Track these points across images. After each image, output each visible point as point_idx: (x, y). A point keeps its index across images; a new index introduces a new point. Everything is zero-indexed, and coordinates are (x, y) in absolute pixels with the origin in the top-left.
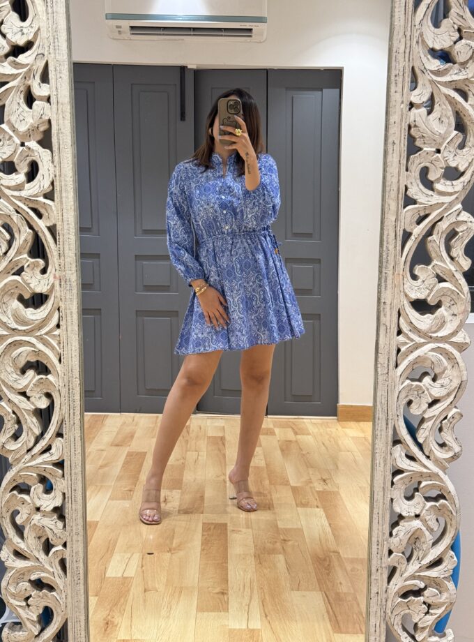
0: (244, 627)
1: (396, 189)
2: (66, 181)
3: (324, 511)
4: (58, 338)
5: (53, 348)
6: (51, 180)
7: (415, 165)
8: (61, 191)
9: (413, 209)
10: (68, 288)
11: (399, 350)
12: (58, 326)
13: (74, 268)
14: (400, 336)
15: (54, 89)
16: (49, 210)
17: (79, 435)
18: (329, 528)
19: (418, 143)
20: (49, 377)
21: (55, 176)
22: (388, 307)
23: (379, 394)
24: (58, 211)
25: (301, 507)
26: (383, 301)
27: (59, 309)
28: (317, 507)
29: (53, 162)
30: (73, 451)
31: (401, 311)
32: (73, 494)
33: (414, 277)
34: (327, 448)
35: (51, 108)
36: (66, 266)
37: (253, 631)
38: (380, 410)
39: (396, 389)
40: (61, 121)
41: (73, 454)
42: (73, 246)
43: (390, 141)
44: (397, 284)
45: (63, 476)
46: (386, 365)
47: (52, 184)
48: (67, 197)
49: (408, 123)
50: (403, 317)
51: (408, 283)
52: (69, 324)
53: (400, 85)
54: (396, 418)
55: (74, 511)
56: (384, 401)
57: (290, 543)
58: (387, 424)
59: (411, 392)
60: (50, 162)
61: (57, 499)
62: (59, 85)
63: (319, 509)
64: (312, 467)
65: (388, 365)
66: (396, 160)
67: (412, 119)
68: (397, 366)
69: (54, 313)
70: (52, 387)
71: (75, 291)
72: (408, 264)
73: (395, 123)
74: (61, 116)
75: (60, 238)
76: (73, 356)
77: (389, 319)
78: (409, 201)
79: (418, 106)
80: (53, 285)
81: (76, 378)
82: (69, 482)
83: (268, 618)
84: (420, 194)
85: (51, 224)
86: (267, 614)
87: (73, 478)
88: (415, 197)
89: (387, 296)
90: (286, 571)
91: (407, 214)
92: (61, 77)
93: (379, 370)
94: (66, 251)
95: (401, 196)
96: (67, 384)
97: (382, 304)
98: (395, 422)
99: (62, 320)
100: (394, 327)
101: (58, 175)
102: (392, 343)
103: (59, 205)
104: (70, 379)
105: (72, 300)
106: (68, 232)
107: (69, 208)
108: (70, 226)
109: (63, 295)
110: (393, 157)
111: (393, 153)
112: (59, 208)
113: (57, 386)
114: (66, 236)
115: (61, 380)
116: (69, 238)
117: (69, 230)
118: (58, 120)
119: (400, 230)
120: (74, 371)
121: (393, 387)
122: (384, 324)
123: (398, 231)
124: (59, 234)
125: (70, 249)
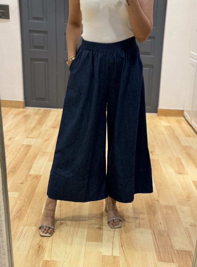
0: (110, 254)
34: (152, 132)
37: (115, 257)
83: (123, 248)
86: (123, 244)
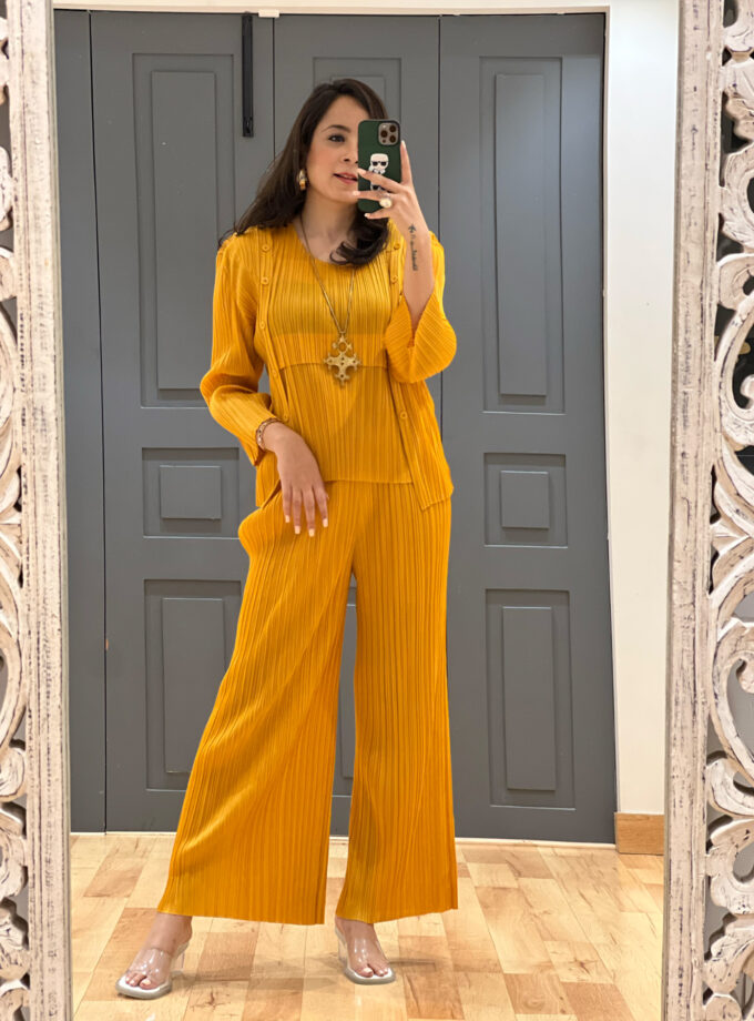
1: (700, 221)
2: (36, 208)
4: (17, 532)
5: (7, 553)
6: (7, 206)
7: (739, 172)
8: (26, 229)
9: (736, 261)
10: (39, 427)
11: (715, 556)
12: (18, 507)
13: (51, 387)
14: (717, 524)
15: (16, 27)
19: (741, 131)
21: (16, 199)
22: (690, 461)
23: (677, 647)
24: (20, 269)
25: (527, 1013)
26: (679, 450)
27: (19, 471)
28: (563, 1012)
29: (11, 172)
30: (44, 774)
31: (717, 470)
32: (44, 869)
33: (742, 402)
36: (36, 381)
38: (680, 683)
39: (711, 636)
40: (29, 90)
41: (44, 782)
42: (50, 341)
43: (687, 125)
44: (707, 415)
45: (24, 830)
46: (690, 588)
47: (9, 215)
48: (38, 241)
49: (721, 90)
50: (721, 484)
51: (731, 414)
52: (40, 501)
53: (703, 14)
54: (712, 699)
55: (45, 905)
56: (687, 664)
58: (694, 713)
59: (742, 644)
60: (6, 171)
61: (11, 880)
62: (25, 18)
65: (694, 587)
66: (699, 163)
67: (730, 82)
68: (711, 588)
69: (9, 479)
71: (52, 434)
72: (729, 374)
73: (695, 89)
75: (24, 324)
76: (48, 568)
77: (696, 488)
78: (728, 246)
79: (741, 56)
80: (9, 421)
81: (53, 615)
82: (37, 844)
84: (749, 231)
85: (7, 297)
87: (43, 835)
88: (739, 237)
89: (688, 441)
91: (725, 271)
92: (29, 4)
93: (675, 596)
94: (36, 352)
95: (712, 235)
96: (34, 630)
97: (679, 457)
98: (709, 708)
99: (26, 493)
100: (704, 506)
101: (20, 195)
102: (700, 536)
103: (23, 256)
104: (41, 619)
105: (46, 451)
106: (40, 311)
107: (42, 263)
108: (44, 299)
109: (28, 441)
110: (693, 158)
111: (694, 149)
112: (23, 262)
113: (14, 634)
114: (36, 321)
115: (21, 624)
116: (41, 325)
117: (42, 308)
118: (22, 87)
119: (710, 305)
120: (47, 601)
121: (704, 633)
122: (684, 498)
123: (707, 307)
124: (22, 315)
125: (43, 347)
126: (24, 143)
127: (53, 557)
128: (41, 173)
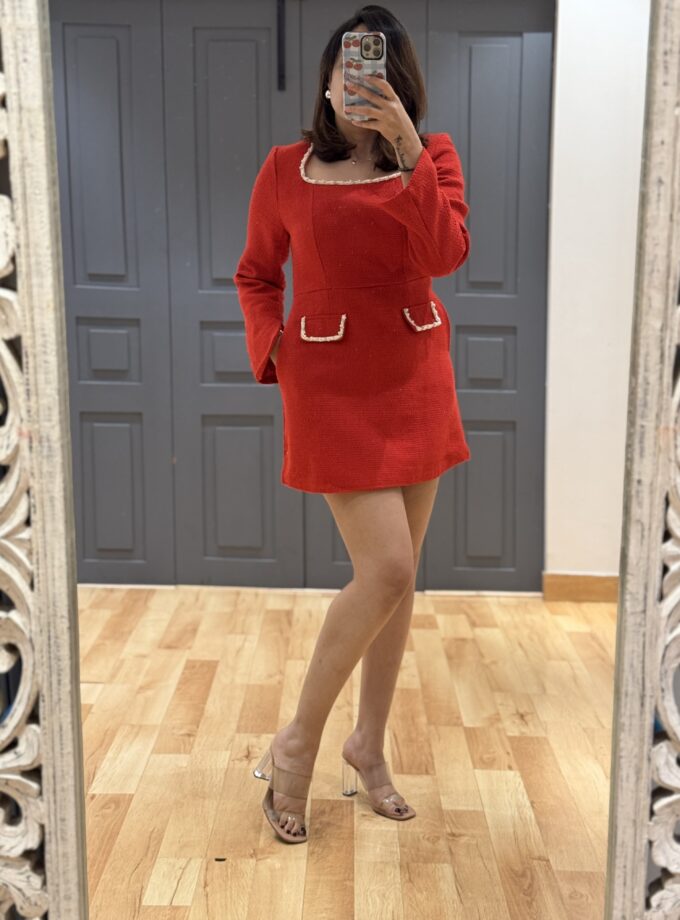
1: (663, 269)
2: (38, 255)
3: (522, 776)
5: (18, 563)
6: (10, 252)
8: (29, 275)
10: (45, 453)
11: (665, 569)
12: (28, 522)
13: (56, 417)
14: (669, 543)
15: (13, 82)
16: (8, 310)
17: (69, 720)
18: (531, 809)
20: (14, 615)
21: (18, 246)
22: (645, 489)
23: (628, 648)
24: (23, 310)
25: (483, 769)
26: (636, 477)
27: (28, 492)
28: (510, 768)
29: (13, 219)
30: (57, 748)
31: (671, 498)
32: (59, 827)
34: (525, 652)
35: (8, 119)
36: (42, 413)
38: (630, 678)
39: (660, 640)
40: (27, 144)
41: (58, 755)
42: (54, 376)
43: (653, 176)
44: (662, 443)
45: (40, 793)
46: (641, 597)
47: (13, 260)
48: (41, 286)
50: (675, 508)
52: (48, 518)
53: (673, 70)
54: (659, 693)
55: (60, 858)
56: (637, 663)
57: (463, 840)
58: (642, 705)
60: (8, 220)
61: (30, 835)
62: (22, 77)
63: (511, 773)
64: (500, 689)
65: (645, 598)
66: (664, 214)
68: (661, 597)
69: (19, 498)
70: (17, 634)
71: (58, 459)
73: (663, 143)
74: (27, 135)
75: (29, 360)
76: (57, 575)
77: (647, 510)
80: (17, 449)
81: (62, 617)
82: (52, 805)
85: (13, 335)
87: (58, 798)
89: (644, 469)
90: (456, 897)
92: (25, 60)
93: (628, 604)
94: (41, 386)
95: (674, 283)
96: (46, 629)
97: (634, 484)
98: (657, 701)
99: (35, 512)
100: (657, 528)
101: (22, 242)
102: (653, 555)
103: (26, 299)
104: (52, 620)
105: (51, 475)
106: (43, 349)
107: (45, 305)
108: (48, 338)
109: (35, 466)
110: (658, 208)
111: (658, 201)
112: (26, 305)
113: (27, 632)
114: (41, 358)
115: (34, 622)
116: (46, 362)
117: (44, 346)
118: (21, 142)
119: (670, 347)
120: (58, 604)
121: (654, 638)
122: (639, 521)
123: (666, 348)
124: (26, 353)
125: (47, 382)
126: (24, 195)
127: (61, 567)
128: (42, 222)
